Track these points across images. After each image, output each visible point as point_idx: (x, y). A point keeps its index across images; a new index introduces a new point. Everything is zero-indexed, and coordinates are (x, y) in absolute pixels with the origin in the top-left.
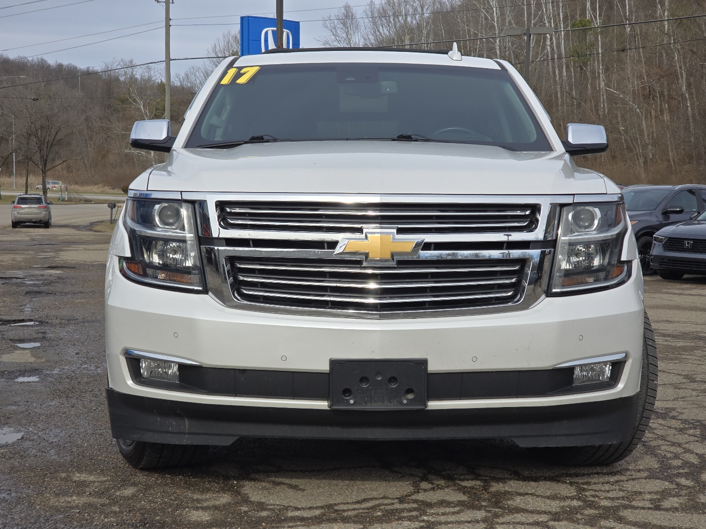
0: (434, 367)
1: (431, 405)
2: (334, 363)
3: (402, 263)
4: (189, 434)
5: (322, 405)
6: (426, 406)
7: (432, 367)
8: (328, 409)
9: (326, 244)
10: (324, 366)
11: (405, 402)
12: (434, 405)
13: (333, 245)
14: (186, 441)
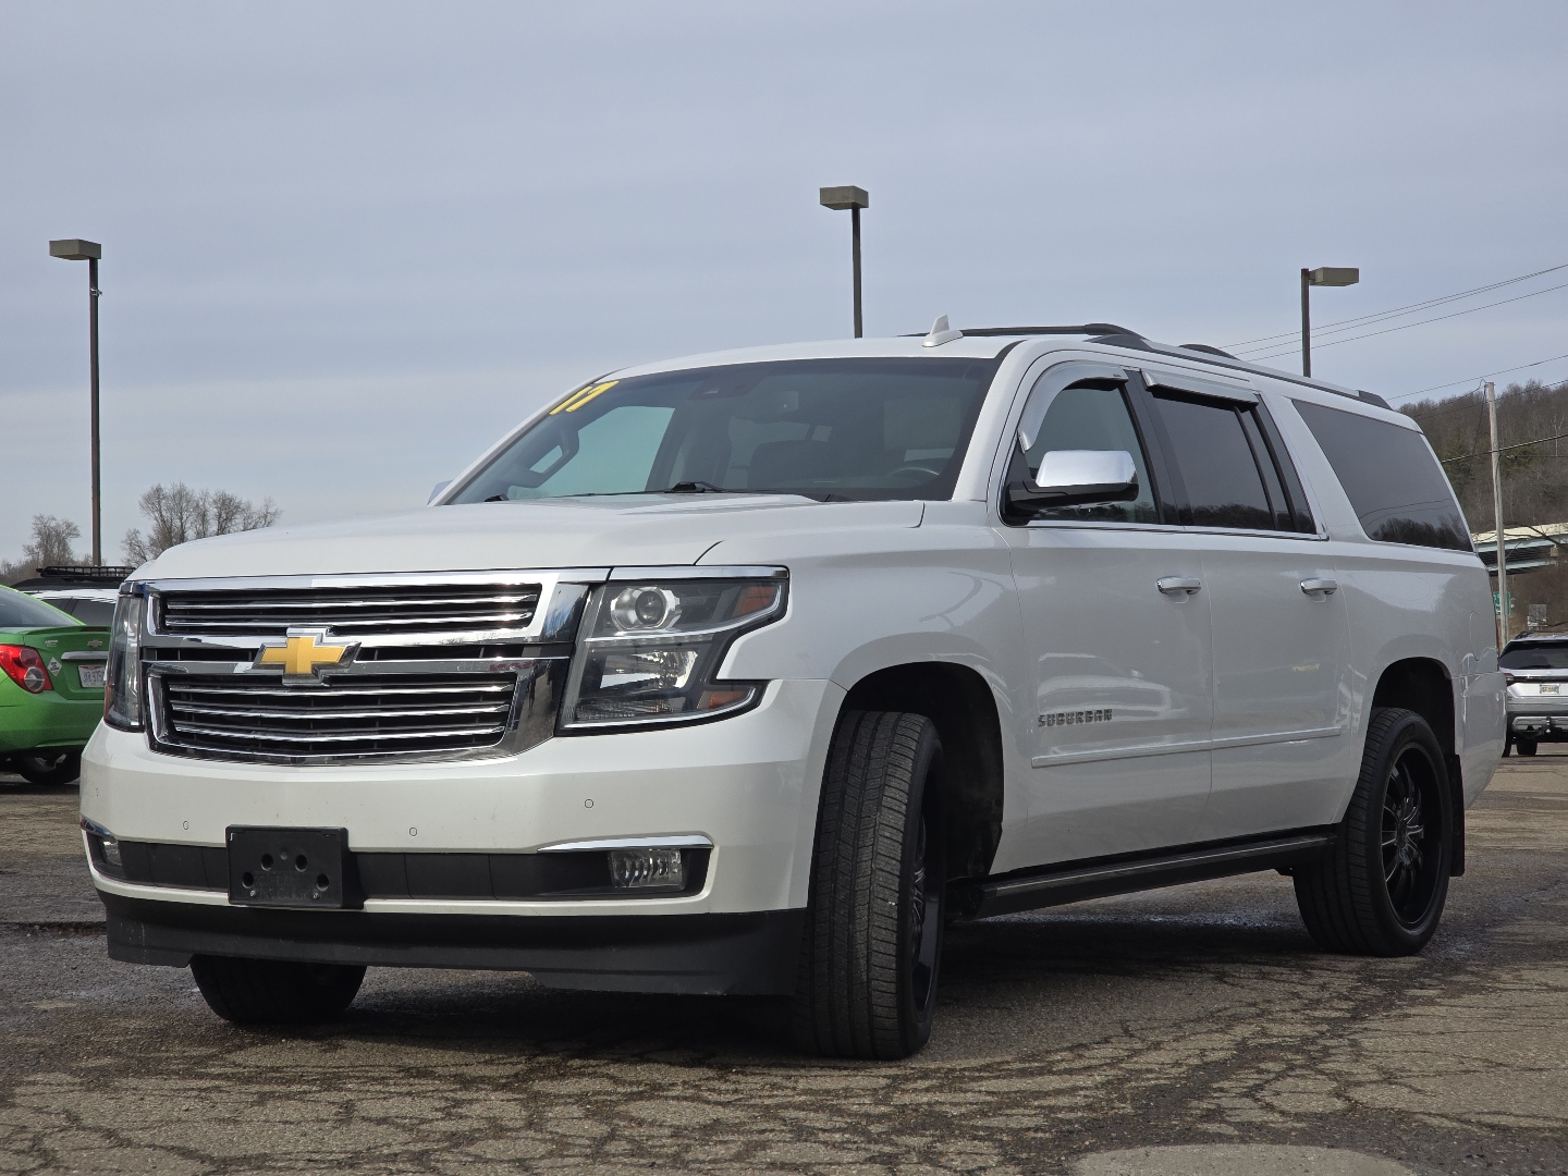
0: (356, 842)
1: (368, 906)
2: (231, 832)
4: (146, 947)
5: (220, 898)
6: (362, 907)
8: (230, 904)
9: (250, 654)
10: (219, 838)
11: (317, 896)
12: (374, 905)
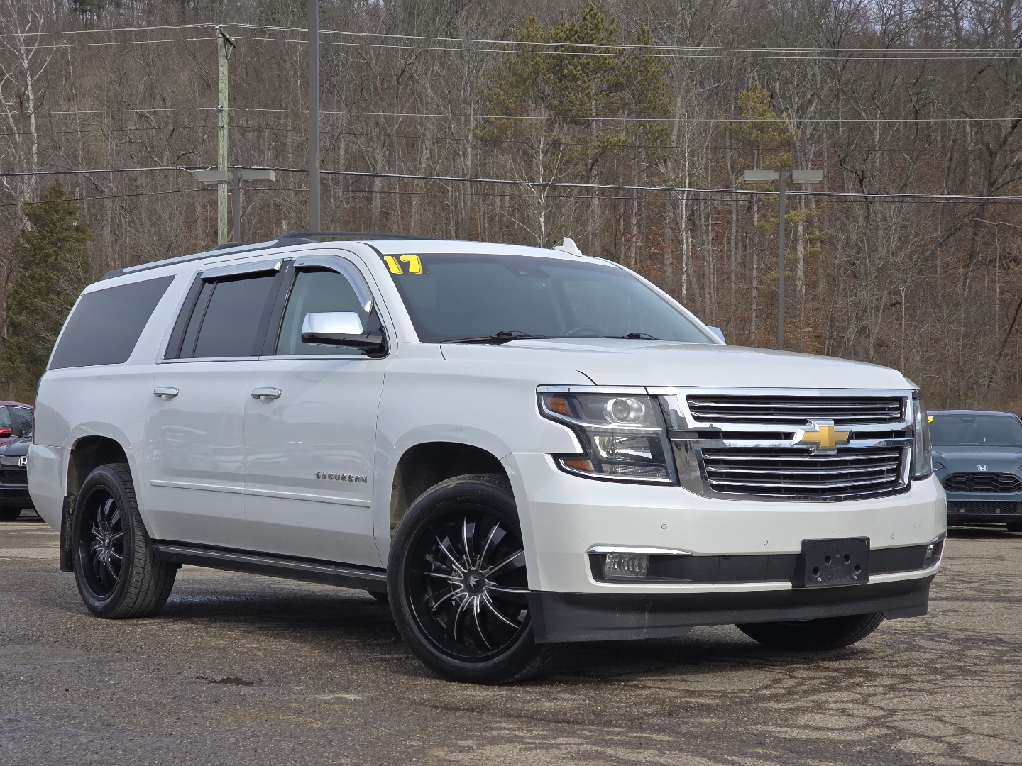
1: (871, 580)
2: (805, 544)
3: (841, 452)
4: (648, 628)
5: (786, 586)
6: (867, 581)
7: (874, 545)
8: (791, 589)
9: (782, 435)
10: (796, 548)
11: (855, 577)
12: (874, 579)
13: (789, 436)
14: (643, 635)
